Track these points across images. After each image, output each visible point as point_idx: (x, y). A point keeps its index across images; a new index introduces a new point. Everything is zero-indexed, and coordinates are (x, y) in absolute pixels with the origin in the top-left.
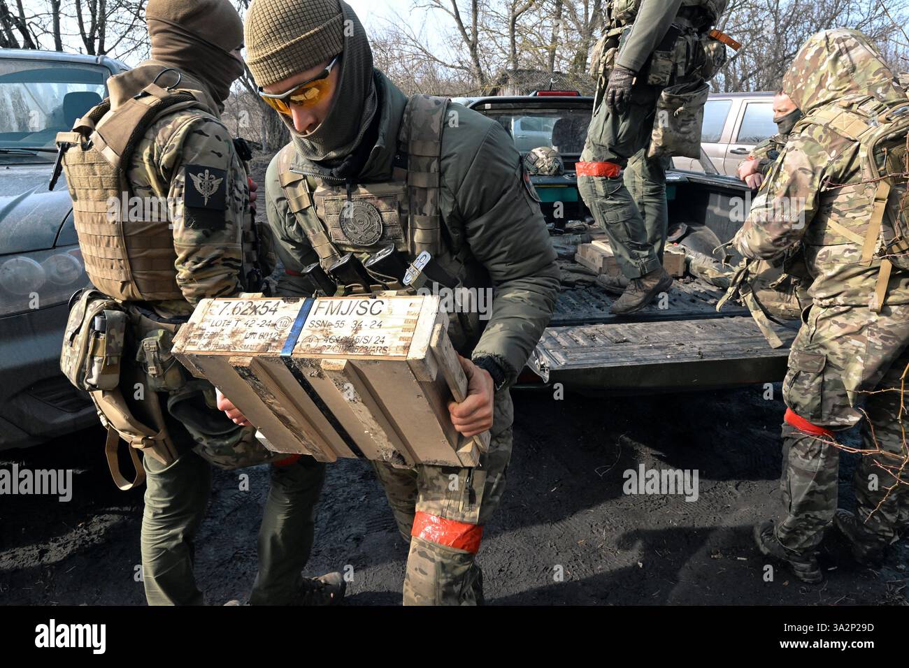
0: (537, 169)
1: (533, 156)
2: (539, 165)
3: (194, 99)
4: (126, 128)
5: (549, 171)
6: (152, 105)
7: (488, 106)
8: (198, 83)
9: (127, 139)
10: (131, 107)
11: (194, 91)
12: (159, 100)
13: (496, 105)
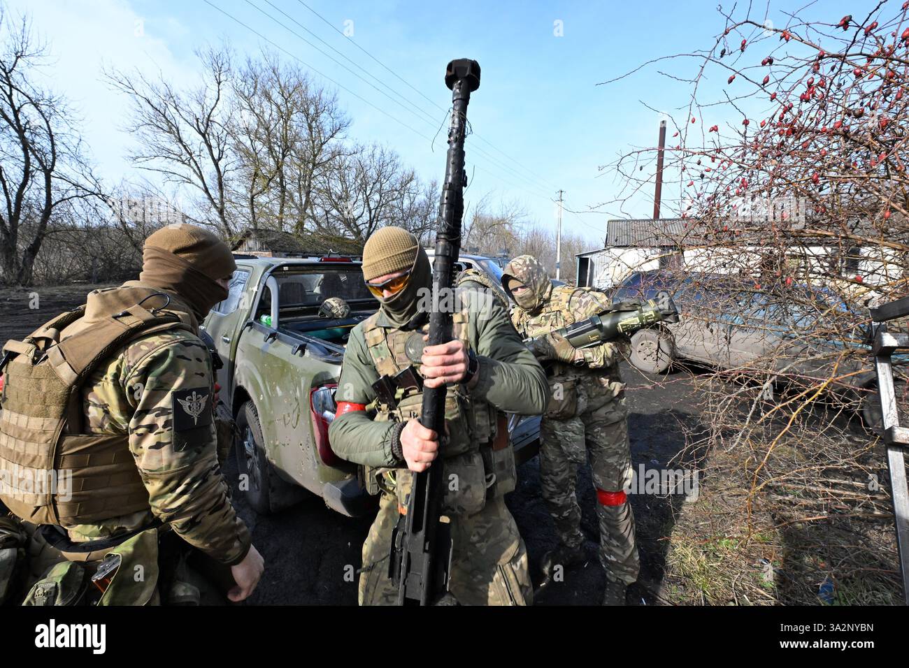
0: (333, 314)
1: (328, 305)
2: (335, 311)
3: (178, 320)
4: (95, 346)
5: (342, 315)
6: (132, 326)
7: (286, 268)
8: (185, 306)
9: (91, 357)
10: (107, 325)
11: (179, 313)
12: (141, 322)
13: (292, 268)
